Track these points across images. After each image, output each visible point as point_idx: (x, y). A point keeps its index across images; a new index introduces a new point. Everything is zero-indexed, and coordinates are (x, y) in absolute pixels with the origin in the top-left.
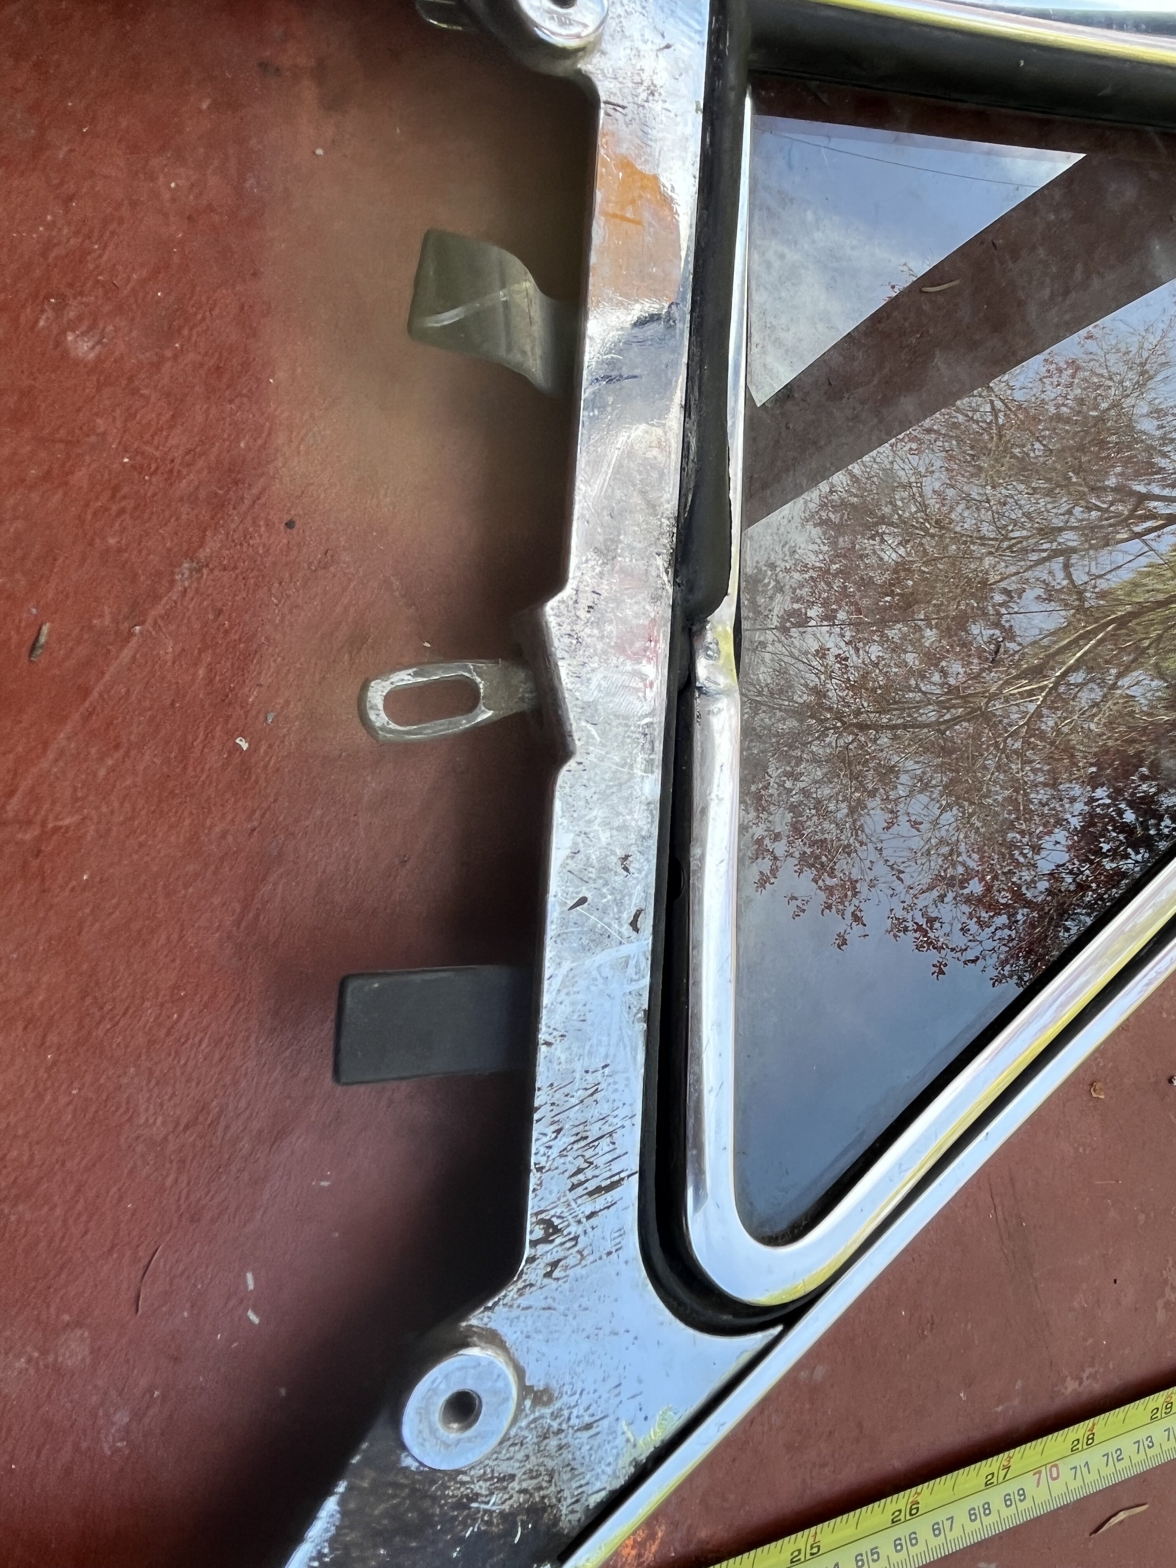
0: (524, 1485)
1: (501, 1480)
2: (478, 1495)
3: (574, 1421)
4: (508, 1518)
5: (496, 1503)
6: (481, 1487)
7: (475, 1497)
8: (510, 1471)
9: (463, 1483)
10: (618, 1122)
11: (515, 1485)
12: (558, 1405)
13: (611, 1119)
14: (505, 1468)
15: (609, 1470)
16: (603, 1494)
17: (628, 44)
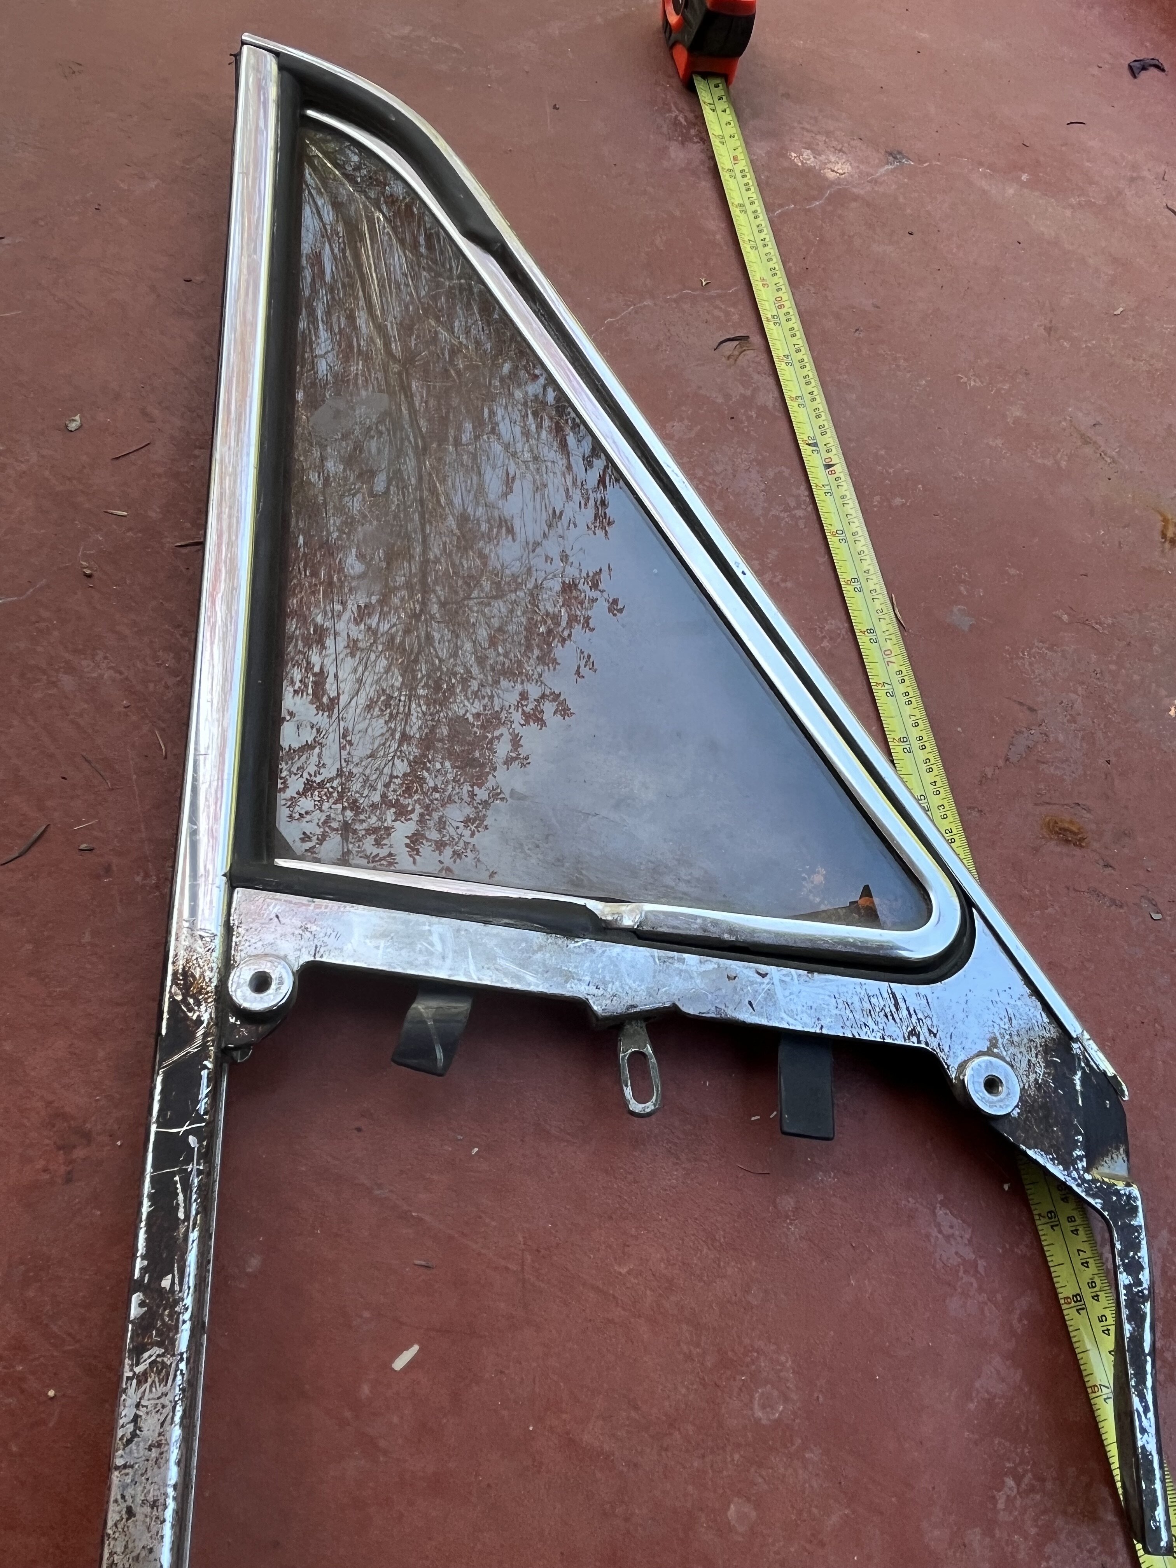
0: (1034, 1055)
1: (1030, 1066)
2: (1036, 1079)
3: (1006, 1027)
4: (1048, 1064)
5: (1040, 1070)
6: (1032, 1077)
7: (1036, 1080)
8: (1026, 1062)
9: (1029, 1086)
10: (863, 992)
11: (1033, 1060)
12: (998, 1034)
13: (862, 996)
14: (1024, 1065)
15: (1032, 1010)
16: (1043, 1014)
17: (278, 942)
